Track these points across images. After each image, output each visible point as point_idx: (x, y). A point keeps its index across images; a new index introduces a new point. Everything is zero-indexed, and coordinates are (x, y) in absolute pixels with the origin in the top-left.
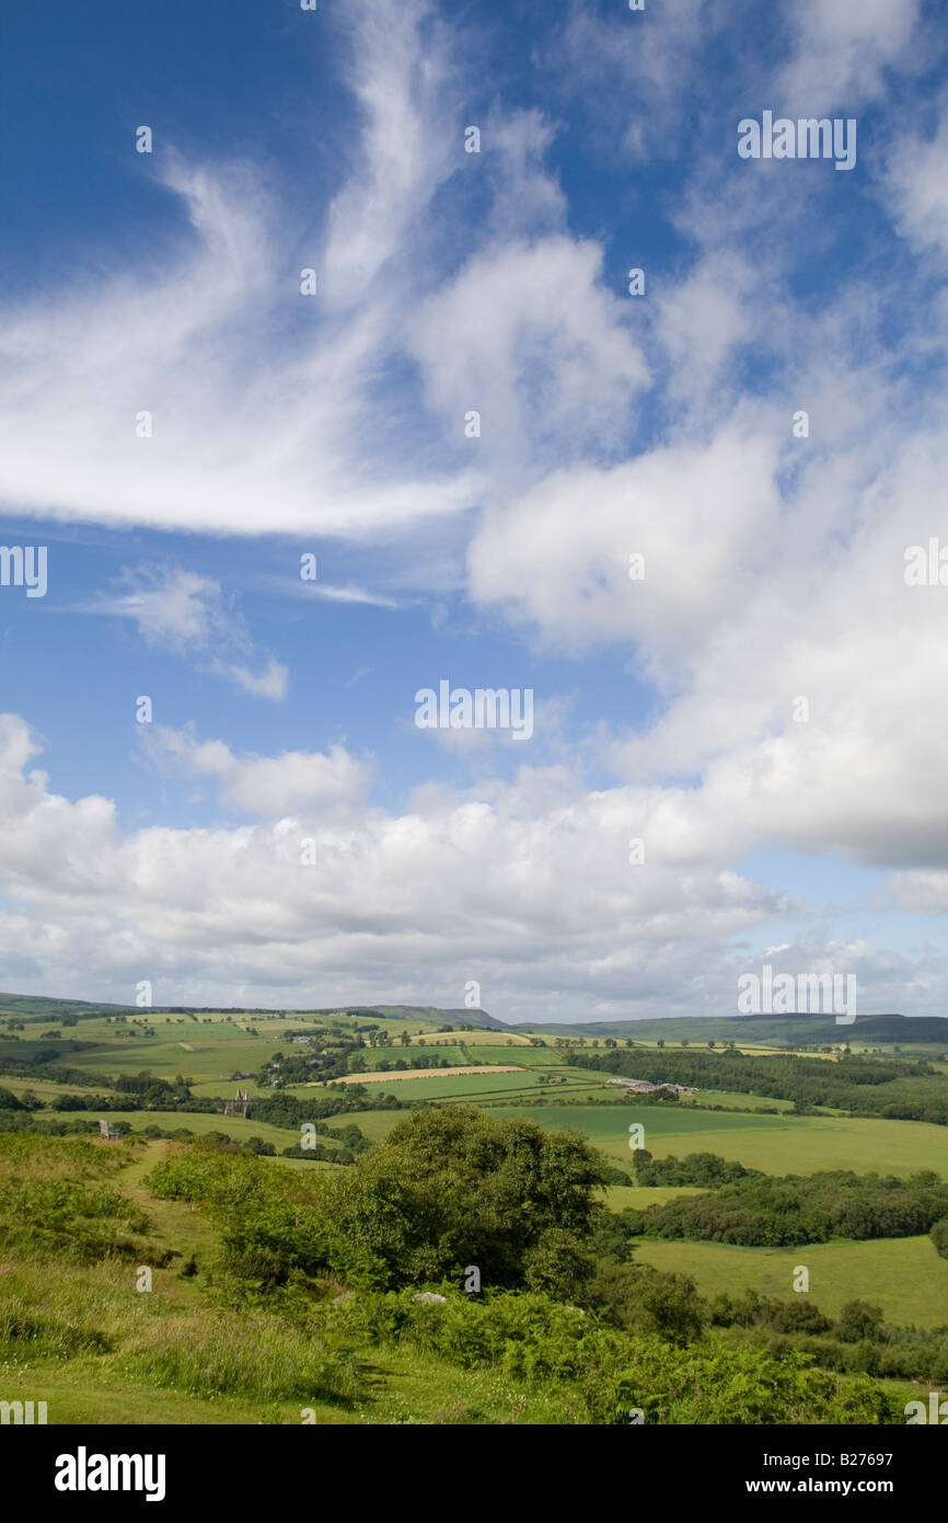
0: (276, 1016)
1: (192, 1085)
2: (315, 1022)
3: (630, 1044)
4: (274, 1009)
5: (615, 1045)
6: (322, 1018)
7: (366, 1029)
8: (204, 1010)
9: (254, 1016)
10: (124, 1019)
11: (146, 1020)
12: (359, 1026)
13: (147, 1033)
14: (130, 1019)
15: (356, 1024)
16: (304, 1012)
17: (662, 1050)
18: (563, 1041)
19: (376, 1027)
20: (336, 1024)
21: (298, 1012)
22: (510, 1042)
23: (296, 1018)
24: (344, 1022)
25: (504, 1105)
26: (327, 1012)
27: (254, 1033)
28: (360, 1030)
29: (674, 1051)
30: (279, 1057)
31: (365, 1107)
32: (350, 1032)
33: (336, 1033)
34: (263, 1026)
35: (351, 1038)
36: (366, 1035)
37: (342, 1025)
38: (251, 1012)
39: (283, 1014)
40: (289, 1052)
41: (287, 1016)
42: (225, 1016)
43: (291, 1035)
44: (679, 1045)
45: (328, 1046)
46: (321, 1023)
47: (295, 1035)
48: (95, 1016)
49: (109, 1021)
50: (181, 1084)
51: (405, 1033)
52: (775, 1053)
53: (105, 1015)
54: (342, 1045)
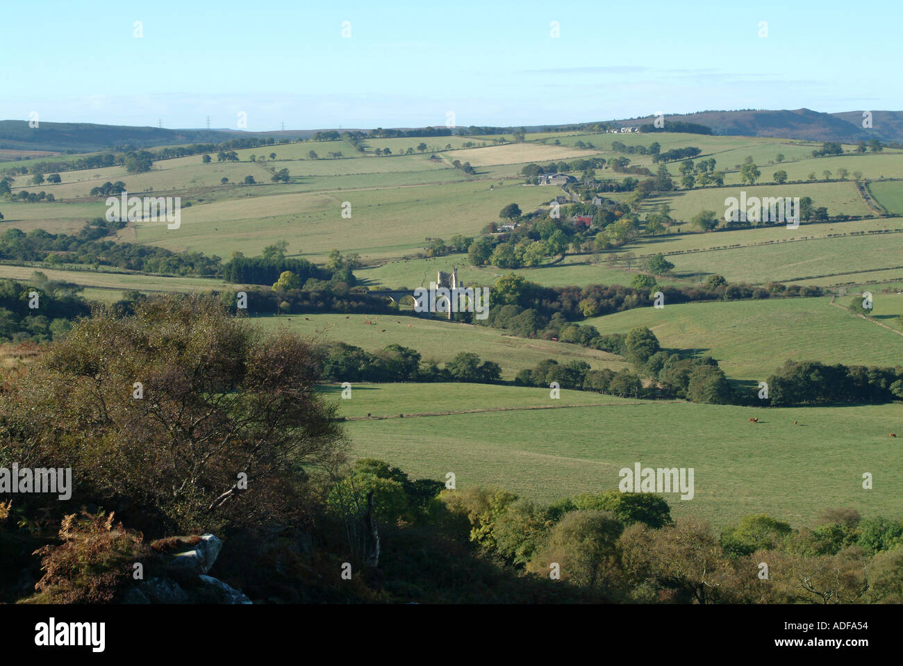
0: (509, 137)
1: (360, 266)
2: (581, 146)
4: (503, 126)
6: (595, 139)
7: (676, 155)
8: (377, 133)
9: (467, 140)
10: (233, 158)
11: (273, 156)
12: (663, 151)
13: (276, 178)
14: (243, 154)
15: (655, 149)
19: (694, 152)
20: (619, 146)
21: (548, 129)
23: (544, 142)
24: (634, 144)
26: (604, 127)
27: (469, 169)
28: (665, 157)
30: (513, 211)
33: (620, 165)
34: (486, 156)
35: (646, 172)
36: (674, 168)
37: (631, 150)
39: (520, 134)
40: (532, 201)
41: (527, 137)
42: (415, 142)
43: (535, 172)
45: (604, 190)
46: (591, 147)
47: (541, 171)
48: (183, 153)
49: (208, 160)
50: (339, 266)
51: (750, 159)
53: (200, 150)
54: (628, 186)
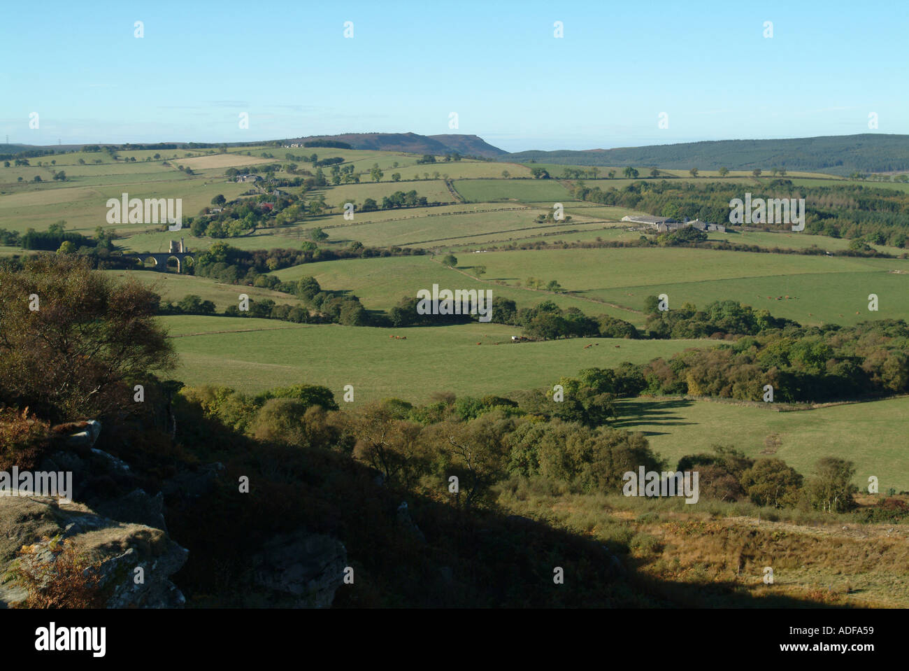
0: (216, 150)
1: (116, 237)
2: (265, 156)
3: (655, 175)
5: (636, 173)
6: (274, 151)
7: (328, 162)
9: (188, 152)
10: (26, 163)
11: (54, 162)
12: (319, 160)
13: (57, 177)
15: (314, 158)
16: (248, 145)
17: (695, 181)
18: (572, 172)
19: (340, 160)
20: (290, 157)
21: (243, 145)
22: (506, 174)
23: (239, 153)
24: (300, 155)
25: (494, 249)
26: (280, 143)
27: (190, 172)
28: (321, 164)
29: (710, 181)
30: (220, 200)
31: (328, 256)
32: (309, 167)
33: (291, 169)
34: (200, 163)
35: (309, 173)
36: (327, 171)
37: (298, 159)
38: (184, 146)
39: (224, 148)
40: (233, 193)
41: (229, 150)
42: (153, 153)
43: (234, 174)
44: (717, 173)
45: (281, 185)
46: (272, 157)
47: (238, 173)
49: (8, 165)
50: (102, 237)
51: (376, 165)
52: (836, 183)
54: (297, 183)
